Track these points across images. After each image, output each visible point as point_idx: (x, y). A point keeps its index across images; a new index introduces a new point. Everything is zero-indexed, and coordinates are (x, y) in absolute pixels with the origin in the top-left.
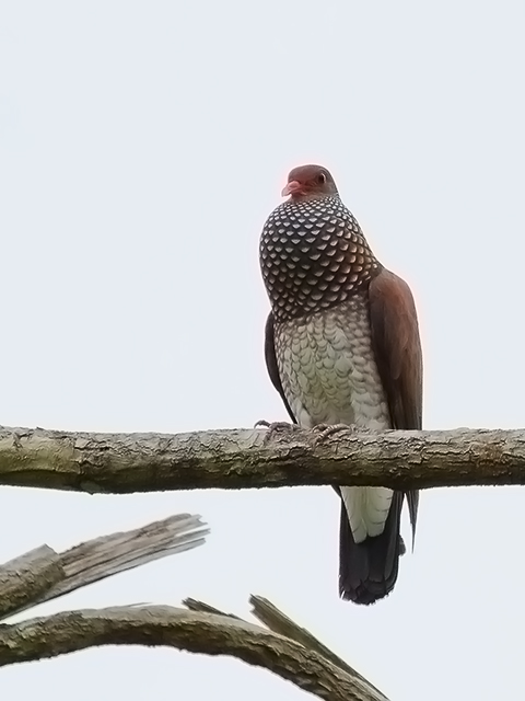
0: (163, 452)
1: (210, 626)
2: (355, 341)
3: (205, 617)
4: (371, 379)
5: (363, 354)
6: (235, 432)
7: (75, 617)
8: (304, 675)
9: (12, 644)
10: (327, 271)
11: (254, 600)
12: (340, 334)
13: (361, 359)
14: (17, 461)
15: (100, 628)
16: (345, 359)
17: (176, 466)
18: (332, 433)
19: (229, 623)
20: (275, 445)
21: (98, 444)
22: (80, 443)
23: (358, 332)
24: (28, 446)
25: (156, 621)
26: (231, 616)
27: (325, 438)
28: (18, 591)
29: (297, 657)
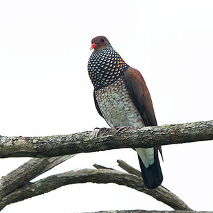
0: (64, 142)
1: (103, 174)
2: (123, 97)
3: (101, 171)
4: (132, 109)
5: (127, 101)
6: (88, 133)
7: (55, 177)
8: (139, 186)
9: (33, 190)
10: (110, 72)
11: (118, 161)
12: (117, 95)
13: (126, 103)
14: (14, 149)
15: (64, 180)
16: (121, 104)
17: (68, 147)
18: (121, 130)
19: (110, 171)
20: (101, 136)
21: (41, 141)
22: (34, 141)
23: (123, 93)
24: (17, 143)
25: (83, 174)
26: (111, 169)
27: (119, 132)
28: (33, 171)
29: (135, 180)
